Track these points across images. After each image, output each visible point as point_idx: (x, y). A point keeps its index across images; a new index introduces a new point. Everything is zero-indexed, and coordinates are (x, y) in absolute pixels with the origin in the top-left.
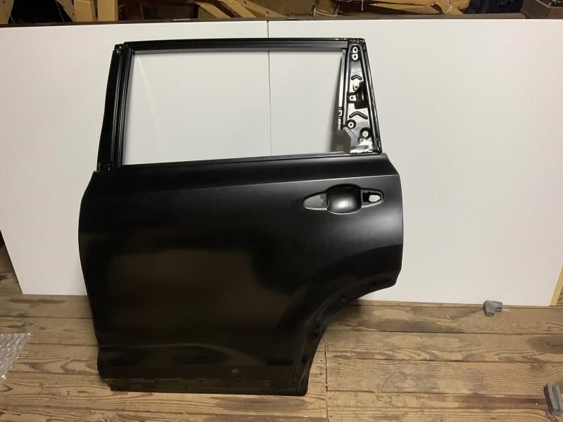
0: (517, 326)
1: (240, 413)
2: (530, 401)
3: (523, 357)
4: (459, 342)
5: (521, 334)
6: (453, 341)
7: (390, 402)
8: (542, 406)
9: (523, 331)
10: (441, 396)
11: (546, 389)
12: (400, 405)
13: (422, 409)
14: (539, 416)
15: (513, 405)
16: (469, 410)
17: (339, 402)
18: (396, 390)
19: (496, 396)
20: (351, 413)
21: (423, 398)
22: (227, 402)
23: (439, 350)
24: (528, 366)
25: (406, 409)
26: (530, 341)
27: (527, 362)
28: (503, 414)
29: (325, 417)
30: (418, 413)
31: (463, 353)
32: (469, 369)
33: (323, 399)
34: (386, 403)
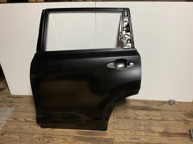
0: (180, 109)
1: (84, 136)
2: (184, 134)
3: (182, 119)
4: (160, 114)
5: (182, 111)
6: (158, 113)
7: (136, 134)
8: (188, 136)
9: (182, 110)
10: (153, 132)
11: (190, 130)
12: (139, 134)
13: (146, 136)
14: (187, 140)
15: (178, 136)
16: (163, 137)
17: (118, 133)
18: (138, 130)
19: (172, 132)
20: (122, 137)
21: (147, 132)
22: (80, 132)
23: (153, 116)
24: (184, 122)
25: (141, 136)
26: (184, 114)
27: (183, 121)
28: (175, 139)
29: (113, 138)
30: (145, 138)
31: (161, 117)
32: (163, 123)
33: (112, 132)
34: (134, 134)
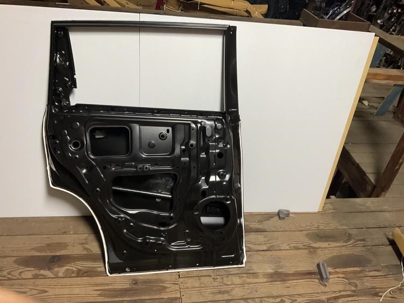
0: (299, 225)
2: (309, 274)
3: (304, 245)
4: (264, 238)
5: (302, 231)
6: (260, 238)
7: (222, 282)
8: (316, 276)
9: (303, 229)
10: (255, 275)
11: (318, 265)
12: (229, 283)
13: (243, 284)
14: (315, 283)
15: (299, 277)
16: (273, 283)
17: (188, 285)
18: (226, 274)
19: (289, 272)
20: (197, 291)
21: (244, 277)
23: (252, 244)
24: (307, 251)
25: (233, 286)
26: (307, 235)
27: (306, 249)
28: (294, 284)
29: (179, 296)
30: (242, 288)
31: (267, 245)
32: (271, 256)
33: (177, 284)
34: (220, 283)
